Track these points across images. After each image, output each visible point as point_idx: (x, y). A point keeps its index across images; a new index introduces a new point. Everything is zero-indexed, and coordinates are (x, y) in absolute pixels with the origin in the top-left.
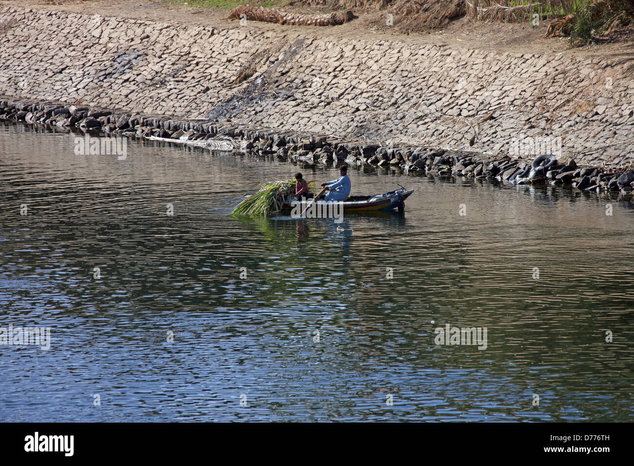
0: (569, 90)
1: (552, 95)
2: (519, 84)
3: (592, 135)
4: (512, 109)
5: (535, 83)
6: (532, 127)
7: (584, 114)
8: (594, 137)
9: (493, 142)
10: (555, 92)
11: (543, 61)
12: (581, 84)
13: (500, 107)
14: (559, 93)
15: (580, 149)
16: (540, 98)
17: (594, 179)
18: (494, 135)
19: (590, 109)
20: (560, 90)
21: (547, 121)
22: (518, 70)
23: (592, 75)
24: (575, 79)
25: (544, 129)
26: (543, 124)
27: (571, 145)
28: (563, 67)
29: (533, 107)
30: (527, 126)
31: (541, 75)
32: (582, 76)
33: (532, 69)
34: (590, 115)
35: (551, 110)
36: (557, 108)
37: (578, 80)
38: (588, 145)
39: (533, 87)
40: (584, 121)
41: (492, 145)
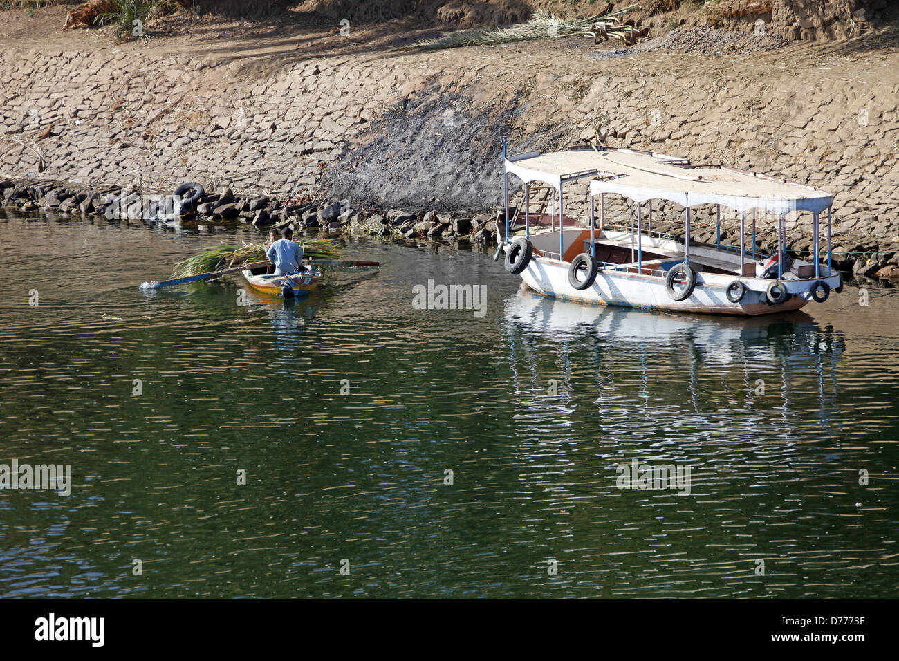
0: (159, 98)
1: (136, 105)
2: (75, 91)
3: (228, 155)
4: (78, 122)
5: (101, 89)
6: (125, 146)
7: (199, 128)
8: (233, 157)
9: (72, 167)
10: (138, 100)
11: (97, 61)
12: (176, 90)
13: (59, 121)
14: (146, 102)
15: (219, 173)
16: (118, 109)
17: (274, 213)
18: (71, 157)
19: (205, 121)
20: (146, 98)
21: (145, 138)
22: (64, 72)
23: (187, 78)
24: (161, 84)
25: (144, 148)
26: (140, 141)
27: (203, 169)
28: (134, 68)
29: (112, 120)
30: (117, 145)
31: (104, 79)
32: (171, 81)
33: (84, 72)
34: (209, 129)
35: (145, 123)
36: (153, 121)
37: (168, 84)
38: (228, 167)
39: (100, 95)
40: (203, 137)
41: (73, 171)
